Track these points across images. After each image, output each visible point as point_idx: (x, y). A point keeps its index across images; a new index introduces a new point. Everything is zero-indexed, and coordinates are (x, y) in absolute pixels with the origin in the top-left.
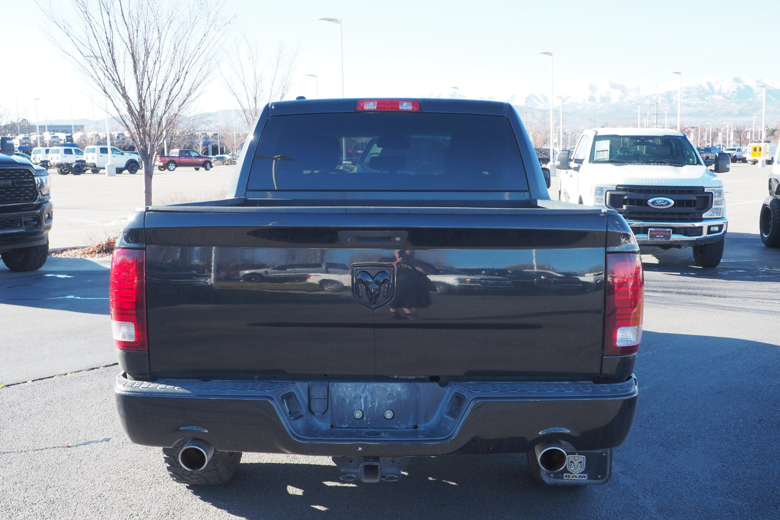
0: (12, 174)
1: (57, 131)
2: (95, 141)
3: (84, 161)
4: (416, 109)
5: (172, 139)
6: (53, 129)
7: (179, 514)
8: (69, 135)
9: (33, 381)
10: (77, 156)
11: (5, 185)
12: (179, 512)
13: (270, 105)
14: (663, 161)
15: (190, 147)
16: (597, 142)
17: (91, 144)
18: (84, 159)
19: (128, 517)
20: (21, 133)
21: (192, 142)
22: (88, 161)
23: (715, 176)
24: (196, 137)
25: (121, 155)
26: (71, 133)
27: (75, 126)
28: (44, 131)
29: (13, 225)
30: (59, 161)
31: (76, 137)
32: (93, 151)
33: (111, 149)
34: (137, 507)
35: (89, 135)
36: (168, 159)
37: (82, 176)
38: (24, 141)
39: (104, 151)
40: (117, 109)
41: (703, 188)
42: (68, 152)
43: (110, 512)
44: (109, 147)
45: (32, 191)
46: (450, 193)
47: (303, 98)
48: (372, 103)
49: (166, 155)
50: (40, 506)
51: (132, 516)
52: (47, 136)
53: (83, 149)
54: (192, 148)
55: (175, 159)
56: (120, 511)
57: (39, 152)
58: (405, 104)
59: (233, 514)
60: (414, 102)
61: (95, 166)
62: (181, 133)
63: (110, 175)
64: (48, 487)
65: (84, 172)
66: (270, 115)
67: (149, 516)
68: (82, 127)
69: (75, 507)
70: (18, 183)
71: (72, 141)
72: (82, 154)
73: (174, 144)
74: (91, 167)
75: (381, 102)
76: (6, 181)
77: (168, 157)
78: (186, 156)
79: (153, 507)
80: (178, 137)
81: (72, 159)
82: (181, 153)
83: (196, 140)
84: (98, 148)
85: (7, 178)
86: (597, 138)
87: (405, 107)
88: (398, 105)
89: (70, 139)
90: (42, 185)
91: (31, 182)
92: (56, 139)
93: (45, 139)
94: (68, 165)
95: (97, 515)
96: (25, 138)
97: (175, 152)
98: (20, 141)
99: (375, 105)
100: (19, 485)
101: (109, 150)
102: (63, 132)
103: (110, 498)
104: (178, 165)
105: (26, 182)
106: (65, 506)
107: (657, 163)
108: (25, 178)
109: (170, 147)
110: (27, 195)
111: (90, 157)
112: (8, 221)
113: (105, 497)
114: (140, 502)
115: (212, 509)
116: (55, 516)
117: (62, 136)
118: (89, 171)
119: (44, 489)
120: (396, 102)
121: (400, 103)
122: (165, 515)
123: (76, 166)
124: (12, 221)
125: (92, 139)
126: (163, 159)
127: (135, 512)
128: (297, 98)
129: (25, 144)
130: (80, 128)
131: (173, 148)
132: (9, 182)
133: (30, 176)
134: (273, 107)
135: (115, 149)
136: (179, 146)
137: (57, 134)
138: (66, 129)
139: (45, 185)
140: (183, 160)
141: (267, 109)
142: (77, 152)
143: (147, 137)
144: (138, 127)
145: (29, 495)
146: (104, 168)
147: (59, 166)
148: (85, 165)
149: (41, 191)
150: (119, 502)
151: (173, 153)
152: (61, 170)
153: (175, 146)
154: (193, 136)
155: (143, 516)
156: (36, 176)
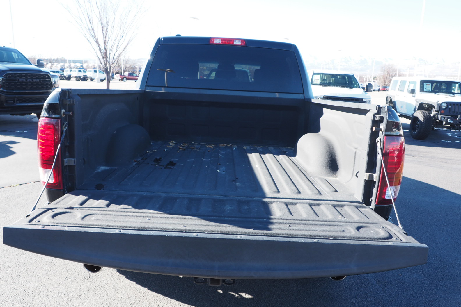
0: (40, 77)
1: (77, 63)
2: (93, 67)
3: (87, 76)
4: (243, 44)
5: (126, 68)
6: (75, 62)
7: (96, 278)
8: (82, 64)
9: (34, 182)
10: (84, 73)
11: (36, 81)
12: (96, 276)
13: (160, 38)
14: (344, 86)
15: (133, 72)
16: (314, 76)
17: (91, 68)
18: (86, 75)
19: (64, 279)
20: (61, 62)
21: (134, 70)
22: (88, 76)
23: (367, 94)
24: (136, 68)
25: (103, 74)
26: (83, 63)
27: (84, 61)
28: (71, 62)
29: (40, 101)
30: (76, 75)
31: (85, 66)
32: (91, 71)
33: (99, 71)
34: (72, 271)
35: (90, 65)
36: (123, 77)
37: (85, 82)
38: (62, 66)
39: (95, 71)
40: (94, 49)
41: (362, 99)
42: (80, 71)
43: (54, 275)
44: (97, 70)
45: (49, 85)
46: (260, 93)
47: (179, 35)
48: (218, 40)
49: (122, 75)
50: (13, 269)
51: (67, 279)
52: (73, 65)
53: (86, 70)
54: (134, 72)
55: (126, 77)
56: (61, 275)
57: (67, 71)
58: (237, 41)
59: (129, 279)
60: (243, 40)
61: (91, 78)
62: (130, 66)
63: (97, 82)
64: (22, 255)
65: (87, 80)
66: (160, 44)
67: (77, 279)
68: (87, 61)
69: (34, 270)
70: (42, 81)
71: (83, 67)
72: (86, 72)
73: (126, 70)
74: (90, 78)
75: (223, 39)
76: (36, 80)
77: (123, 75)
78: (131, 76)
79: (81, 272)
80: (128, 68)
81: (82, 75)
82: (130, 74)
83: (136, 69)
84: (93, 70)
85: (37, 78)
86: (314, 74)
87: (237, 43)
88: (233, 41)
89: (82, 66)
90: (55, 82)
91: (49, 81)
92: (76, 66)
93: (71, 66)
94: (80, 77)
95: (46, 277)
96: (63, 65)
97: (126, 74)
98: (61, 66)
99: (220, 41)
100: (5, 252)
101: (97, 71)
102: (79, 63)
103: (57, 264)
104: (127, 79)
105: (47, 81)
106: (28, 269)
107: (341, 86)
108: (46, 79)
109: (124, 72)
110: (47, 87)
111: (89, 74)
112: (37, 99)
113: (54, 263)
114: (74, 267)
115: (116, 274)
116: (20, 277)
117: (79, 65)
118: (89, 80)
119: (19, 255)
120: (231, 40)
121: (234, 40)
122: (87, 279)
123: (83, 78)
124: (39, 99)
125: (91, 66)
126: (121, 76)
127: (70, 275)
128: (176, 35)
129: (63, 67)
130: (86, 62)
131: (126, 72)
132: (38, 80)
133: (49, 78)
134: (162, 40)
135: (100, 71)
136: (129, 71)
137: (76, 64)
138: (80, 62)
139: (57, 82)
140: (130, 77)
141: (159, 40)
142: (84, 71)
143: (108, 63)
144: (103, 57)
145: (9, 260)
146: (95, 79)
147: (76, 77)
148: (87, 77)
149: (54, 86)
150: (62, 267)
151: (125, 74)
152: (77, 79)
153: (127, 71)
154: (134, 68)
155: (73, 279)
156: (52, 78)
